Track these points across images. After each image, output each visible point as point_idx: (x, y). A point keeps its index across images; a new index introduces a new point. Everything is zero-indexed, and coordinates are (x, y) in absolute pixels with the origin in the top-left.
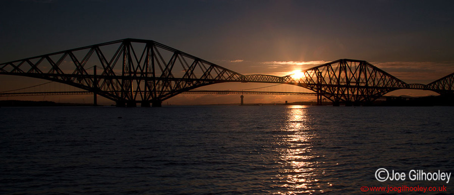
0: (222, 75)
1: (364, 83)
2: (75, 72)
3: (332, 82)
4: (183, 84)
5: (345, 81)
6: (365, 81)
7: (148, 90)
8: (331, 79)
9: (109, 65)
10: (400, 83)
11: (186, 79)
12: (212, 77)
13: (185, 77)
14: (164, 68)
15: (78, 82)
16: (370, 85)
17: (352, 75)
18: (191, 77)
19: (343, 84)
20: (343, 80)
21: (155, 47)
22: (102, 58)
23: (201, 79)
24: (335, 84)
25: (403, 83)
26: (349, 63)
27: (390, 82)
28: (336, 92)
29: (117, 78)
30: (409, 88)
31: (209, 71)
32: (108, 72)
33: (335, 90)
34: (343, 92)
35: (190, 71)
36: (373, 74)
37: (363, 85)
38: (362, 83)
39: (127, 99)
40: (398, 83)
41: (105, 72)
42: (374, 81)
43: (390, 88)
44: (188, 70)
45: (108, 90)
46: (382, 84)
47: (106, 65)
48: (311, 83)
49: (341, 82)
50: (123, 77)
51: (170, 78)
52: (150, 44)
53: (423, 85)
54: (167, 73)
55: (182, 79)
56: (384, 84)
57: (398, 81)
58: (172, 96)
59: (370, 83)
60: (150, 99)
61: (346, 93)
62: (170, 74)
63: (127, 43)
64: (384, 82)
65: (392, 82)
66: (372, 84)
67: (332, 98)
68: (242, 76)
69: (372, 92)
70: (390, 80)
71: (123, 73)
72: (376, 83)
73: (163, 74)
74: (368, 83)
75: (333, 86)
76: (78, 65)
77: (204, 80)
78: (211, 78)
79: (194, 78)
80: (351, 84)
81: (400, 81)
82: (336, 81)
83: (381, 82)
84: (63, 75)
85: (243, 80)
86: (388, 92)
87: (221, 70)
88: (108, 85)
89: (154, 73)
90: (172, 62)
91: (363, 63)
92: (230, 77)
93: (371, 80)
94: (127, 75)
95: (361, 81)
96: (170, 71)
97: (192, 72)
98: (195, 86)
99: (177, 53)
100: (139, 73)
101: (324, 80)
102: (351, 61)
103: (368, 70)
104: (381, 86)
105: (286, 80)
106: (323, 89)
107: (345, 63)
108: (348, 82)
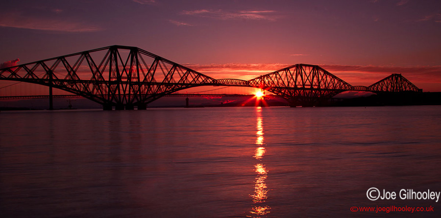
0: (198, 79)
1: (317, 85)
2: (67, 76)
3: (290, 85)
4: (163, 88)
5: (301, 84)
7: (132, 93)
8: (289, 82)
9: (98, 69)
10: (346, 86)
11: (166, 83)
12: (189, 81)
13: (164, 82)
14: (146, 73)
15: (70, 87)
16: (321, 88)
17: (306, 78)
19: (299, 87)
20: (299, 83)
21: (140, 55)
22: (92, 64)
23: (178, 83)
24: (293, 87)
25: (349, 85)
26: (304, 68)
27: (338, 85)
29: (105, 82)
30: (354, 90)
32: (96, 77)
33: (293, 92)
34: (300, 94)
36: (324, 77)
37: (316, 87)
38: (314, 85)
39: (114, 101)
40: (345, 86)
41: (94, 77)
42: (325, 84)
43: (339, 90)
44: (168, 75)
45: (98, 94)
46: (332, 87)
47: (95, 70)
48: (273, 86)
49: (298, 85)
50: (110, 82)
51: (153, 83)
52: (134, 51)
53: (365, 87)
54: (149, 78)
55: (162, 84)
56: (333, 86)
57: (345, 83)
58: (155, 99)
59: (322, 86)
60: (134, 102)
62: (153, 78)
63: (114, 50)
64: (333, 84)
66: (324, 86)
67: (290, 99)
68: (214, 80)
69: (324, 93)
70: (338, 83)
71: (110, 78)
72: (327, 85)
73: (145, 79)
74: (320, 85)
75: (291, 88)
76: (70, 70)
77: (181, 84)
78: (188, 83)
79: (173, 82)
80: (306, 87)
81: (346, 83)
82: (294, 84)
83: (331, 84)
84: (57, 80)
85: (215, 83)
86: (337, 93)
88: (97, 90)
89: (138, 78)
90: (153, 68)
91: (316, 68)
92: (203, 81)
93: (322, 83)
94: (114, 80)
95: (314, 84)
96: (153, 76)
97: (172, 76)
98: (173, 90)
99: (158, 59)
100: (125, 78)
101: (284, 83)
102: (306, 66)
103: (320, 74)
104: (330, 88)
105: (251, 84)
106: (283, 91)
107: (301, 68)
108: (304, 85)
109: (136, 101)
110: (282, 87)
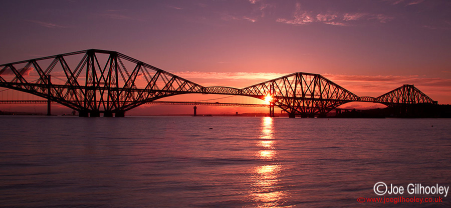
0: (184, 86)
1: (318, 95)
2: (39, 80)
3: (289, 94)
4: (145, 95)
5: (301, 93)
6: (319, 94)
7: (110, 100)
8: (287, 92)
9: (73, 75)
10: (352, 96)
11: (149, 90)
12: (174, 88)
13: (147, 89)
14: (127, 79)
15: (42, 92)
16: (324, 98)
17: (307, 88)
18: (153, 89)
19: (299, 96)
20: (299, 92)
21: (119, 58)
22: (66, 68)
23: (163, 91)
24: (291, 96)
25: (355, 96)
26: (304, 76)
27: (342, 95)
28: (292, 104)
29: (81, 88)
30: (360, 101)
31: (171, 82)
32: (71, 82)
33: (291, 102)
34: (299, 104)
35: (152, 83)
36: (327, 87)
37: (318, 97)
38: (316, 95)
39: (90, 108)
40: (350, 96)
41: (69, 82)
42: (328, 94)
43: (342, 100)
44: (151, 82)
45: (72, 100)
46: (335, 97)
47: (70, 75)
49: (297, 95)
50: (87, 88)
51: (133, 89)
52: (114, 55)
53: (373, 98)
54: (130, 84)
55: (144, 90)
56: (337, 96)
57: (350, 94)
58: (136, 106)
59: (324, 96)
60: (112, 110)
61: (301, 105)
62: (133, 84)
63: (91, 53)
64: (337, 94)
65: (344, 95)
66: (326, 96)
67: (288, 110)
68: (203, 88)
69: (326, 104)
70: (342, 93)
71: (87, 83)
72: (330, 95)
73: (126, 85)
74: (322, 95)
75: (289, 98)
76: (42, 74)
77: (166, 91)
78: (173, 90)
79: (156, 89)
80: (306, 97)
81: (352, 94)
82: (292, 93)
83: (335, 94)
84: (27, 84)
85: (204, 91)
86: (341, 104)
87: (183, 82)
88: (72, 95)
89: (117, 84)
90: (135, 73)
91: (318, 77)
92: (191, 88)
93: (325, 93)
94: (90, 85)
95: (315, 94)
96: (133, 82)
97: (155, 83)
98: (157, 97)
99: (140, 64)
100: (102, 84)
101: (281, 92)
102: (307, 74)
103: (322, 83)
104: (334, 99)
105: (244, 92)
106: (280, 101)
107: (301, 76)
108: (304, 94)
109: (114, 108)
110: (279, 97)
